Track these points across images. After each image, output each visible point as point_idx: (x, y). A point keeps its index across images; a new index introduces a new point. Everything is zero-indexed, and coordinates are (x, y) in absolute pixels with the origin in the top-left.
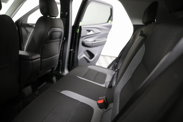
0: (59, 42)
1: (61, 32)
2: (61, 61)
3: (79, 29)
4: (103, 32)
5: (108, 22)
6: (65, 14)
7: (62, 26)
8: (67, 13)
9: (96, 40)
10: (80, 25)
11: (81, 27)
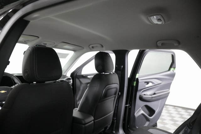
0: (114, 98)
1: (116, 88)
2: (115, 119)
3: (136, 81)
4: (163, 83)
5: (169, 70)
6: (121, 67)
7: (118, 81)
8: (122, 66)
9: (156, 92)
10: (137, 77)
11: (137, 79)
